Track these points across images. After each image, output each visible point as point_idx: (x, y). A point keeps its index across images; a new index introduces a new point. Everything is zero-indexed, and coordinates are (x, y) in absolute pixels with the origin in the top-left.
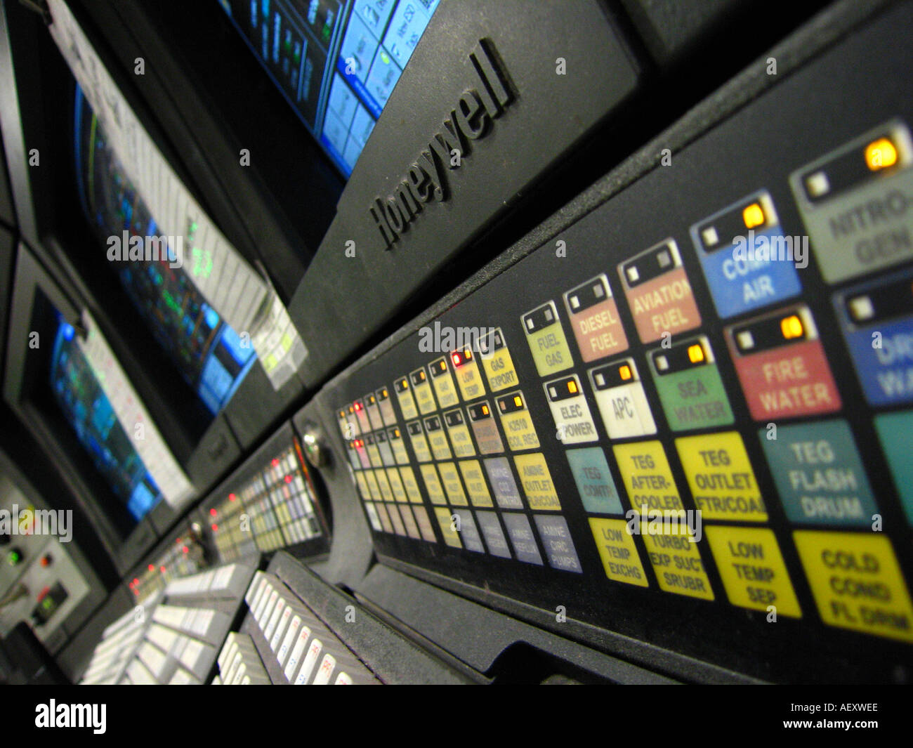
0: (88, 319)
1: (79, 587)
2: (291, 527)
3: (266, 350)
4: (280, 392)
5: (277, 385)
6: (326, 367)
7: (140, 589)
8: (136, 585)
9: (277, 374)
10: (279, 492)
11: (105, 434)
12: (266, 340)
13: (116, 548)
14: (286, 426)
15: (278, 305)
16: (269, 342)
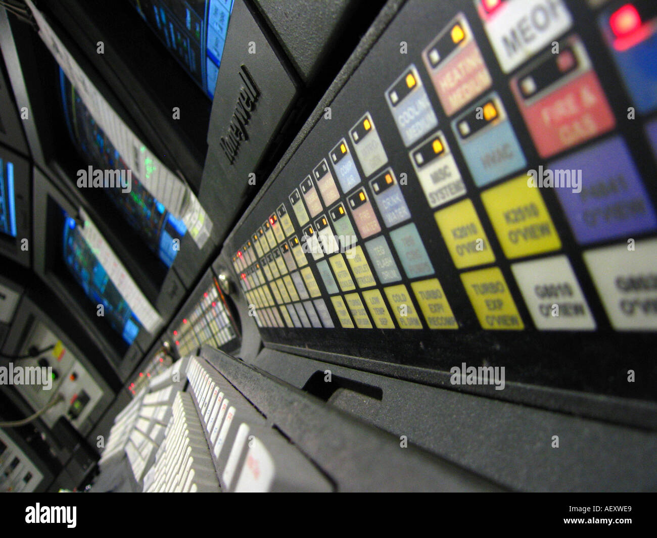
0: (83, 214)
1: (96, 393)
2: (219, 334)
3: (191, 224)
4: (203, 249)
5: (200, 246)
6: (222, 232)
7: (135, 389)
8: (132, 388)
9: (200, 239)
10: (210, 314)
11: (103, 289)
12: (190, 218)
13: (118, 365)
14: (209, 270)
15: (193, 197)
16: (192, 219)
